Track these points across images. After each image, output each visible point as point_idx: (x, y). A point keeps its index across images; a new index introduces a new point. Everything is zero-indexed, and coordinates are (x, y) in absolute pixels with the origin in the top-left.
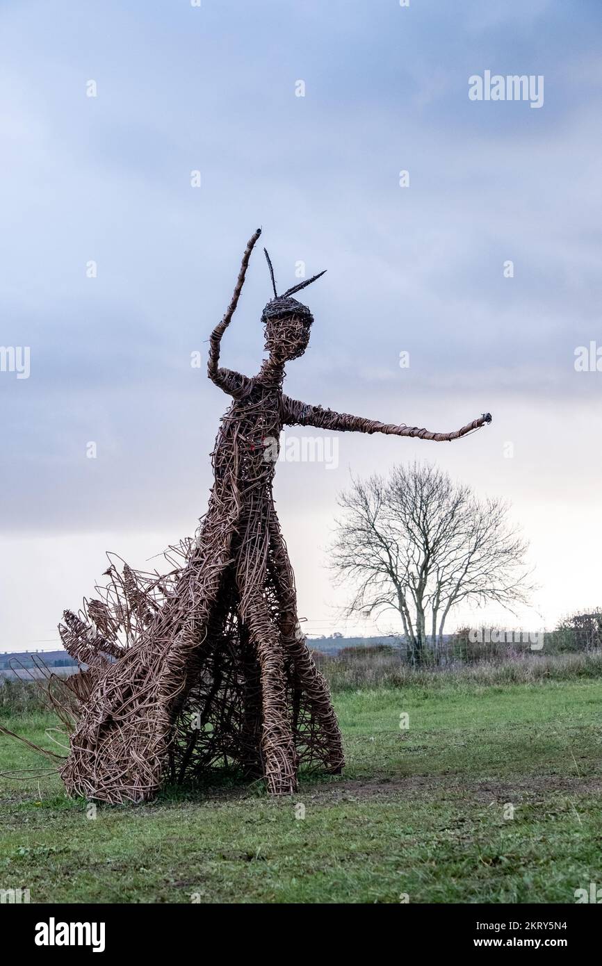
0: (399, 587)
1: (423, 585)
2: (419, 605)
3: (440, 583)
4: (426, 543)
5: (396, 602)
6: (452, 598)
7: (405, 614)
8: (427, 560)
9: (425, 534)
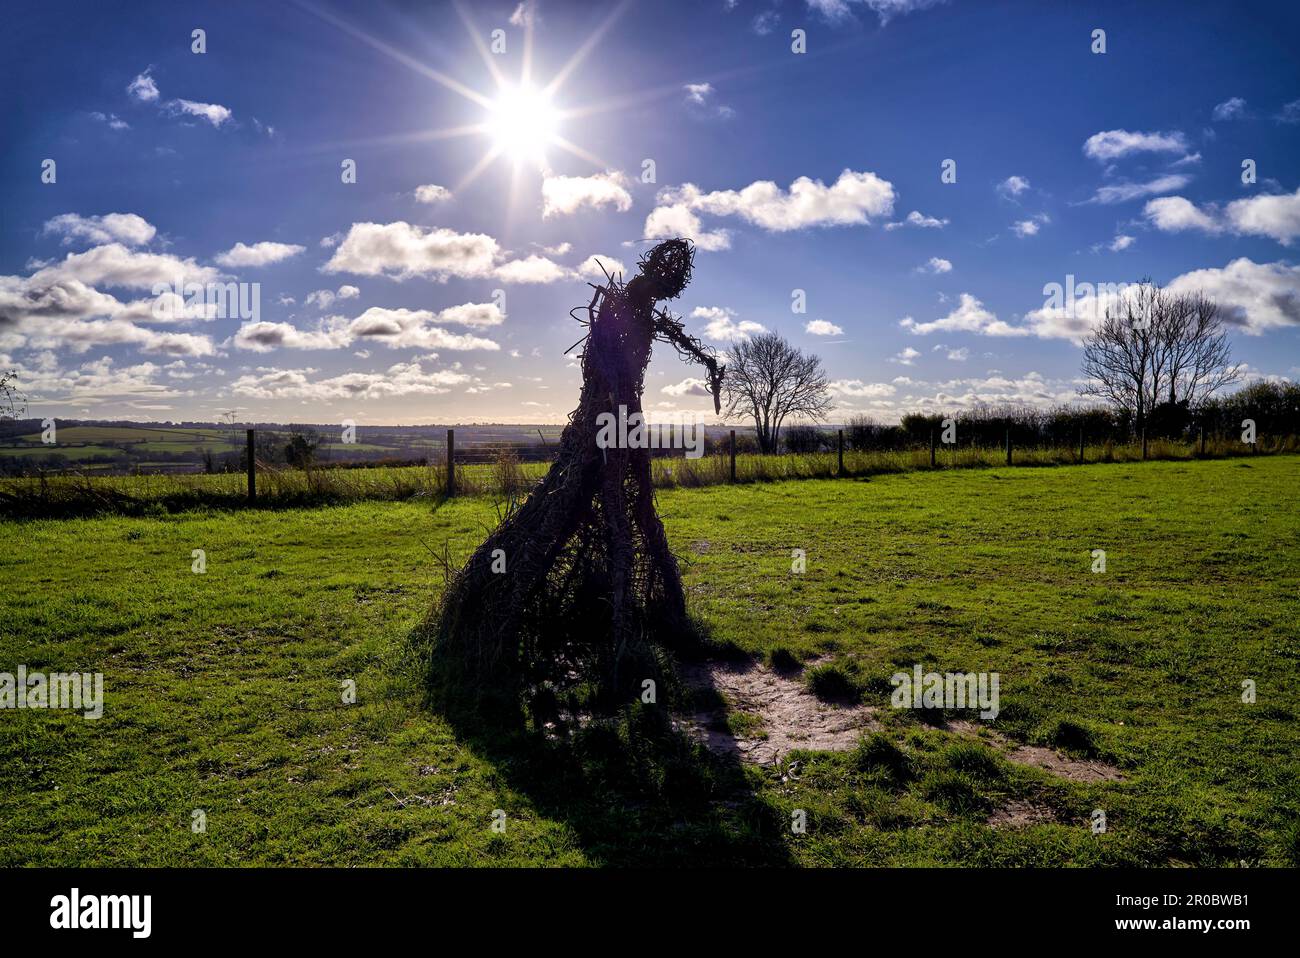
0: (755, 404)
1: (769, 402)
2: (766, 414)
3: (779, 403)
4: (772, 380)
5: (753, 412)
6: (785, 412)
7: (758, 419)
8: (772, 390)
9: (771, 375)
